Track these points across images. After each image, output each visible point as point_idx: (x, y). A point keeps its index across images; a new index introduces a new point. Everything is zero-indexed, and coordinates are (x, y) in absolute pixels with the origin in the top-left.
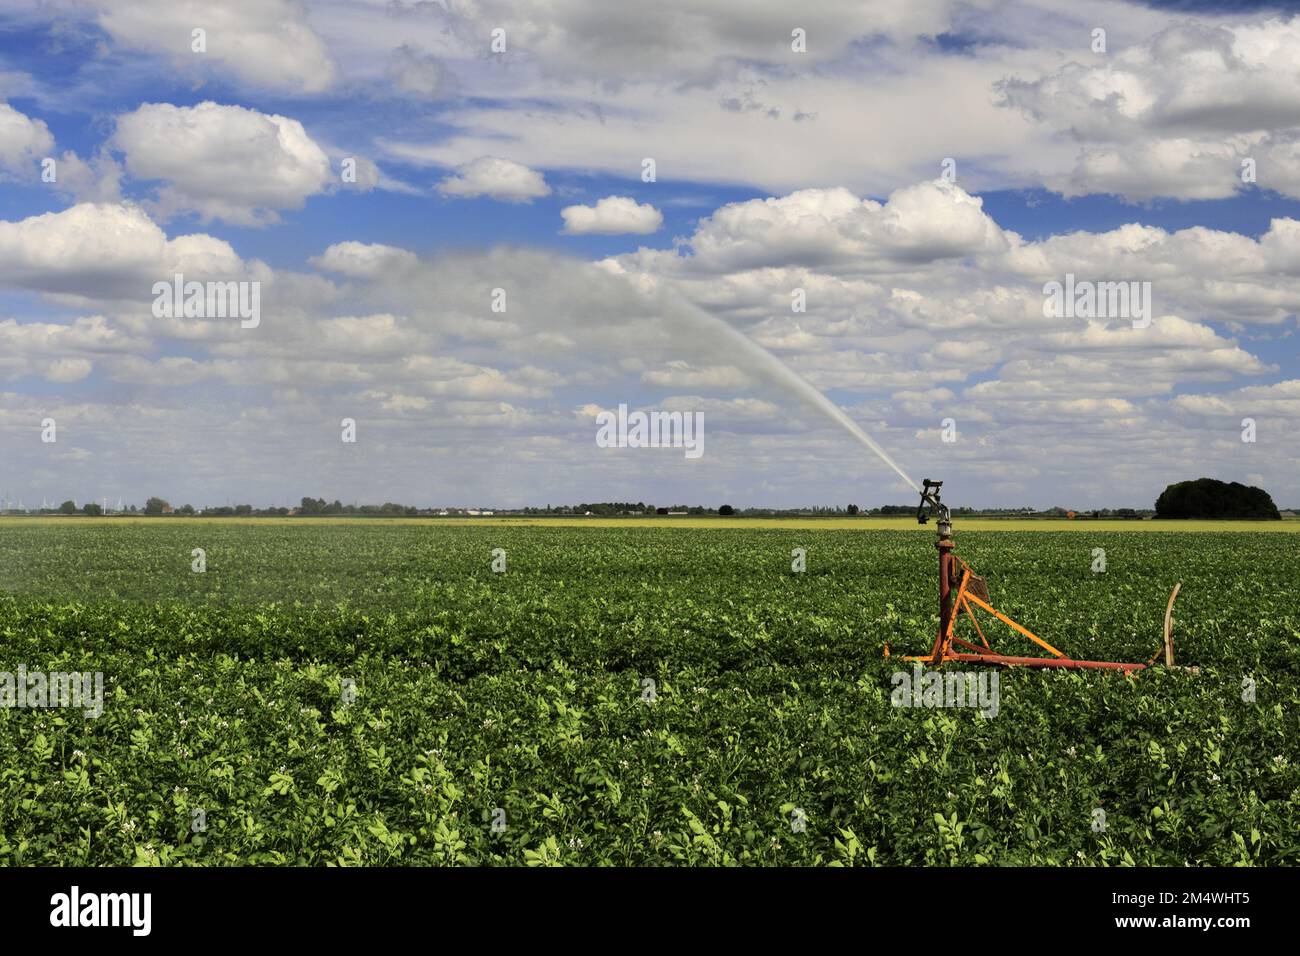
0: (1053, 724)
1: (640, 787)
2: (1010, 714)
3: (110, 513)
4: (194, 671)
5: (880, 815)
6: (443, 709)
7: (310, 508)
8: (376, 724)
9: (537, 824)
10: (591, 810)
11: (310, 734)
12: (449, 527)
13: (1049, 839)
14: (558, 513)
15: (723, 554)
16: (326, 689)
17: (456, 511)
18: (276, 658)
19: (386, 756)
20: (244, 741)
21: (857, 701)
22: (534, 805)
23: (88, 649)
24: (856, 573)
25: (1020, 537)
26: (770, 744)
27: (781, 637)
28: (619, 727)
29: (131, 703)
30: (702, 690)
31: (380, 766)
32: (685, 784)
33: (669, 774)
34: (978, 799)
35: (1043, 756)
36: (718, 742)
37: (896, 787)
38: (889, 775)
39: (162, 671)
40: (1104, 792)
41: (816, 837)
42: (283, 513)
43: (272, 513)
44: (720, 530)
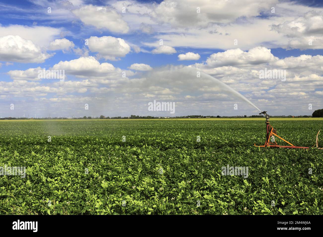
0: (290, 159)
1: (201, 171)
2: (280, 158)
3: (93, 119)
4: (111, 148)
5: (252, 177)
6: (161, 156)
7: (133, 117)
8: (147, 159)
9: (181, 178)
10: (192, 176)
11: (134, 161)
12: (161, 120)
13: (288, 182)
14: (183, 117)
15: (218, 125)
16: (137, 152)
17: (162, 117)
18: (127, 146)
19: (150, 165)
20: (122, 162)
21: (247, 155)
22: (180, 175)
23: (90, 144)
24: (246, 129)
25: (282, 121)
26: (228, 163)
27: (230, 142)
28: (197, 159)
29: (99, 154)
30: (214, 152)
31: (149, 167)
32: (211, 171)
33: (208, 169)
34: (273, 174)
35: (287, 166)
36: (217, 162)
37: (256, 171)
38: (254, 169)
39: (105, 148)
40: (301, 173)
41: (239, 181)
42: (127, 118)
43: (125, 118)
44: (217, 121)
